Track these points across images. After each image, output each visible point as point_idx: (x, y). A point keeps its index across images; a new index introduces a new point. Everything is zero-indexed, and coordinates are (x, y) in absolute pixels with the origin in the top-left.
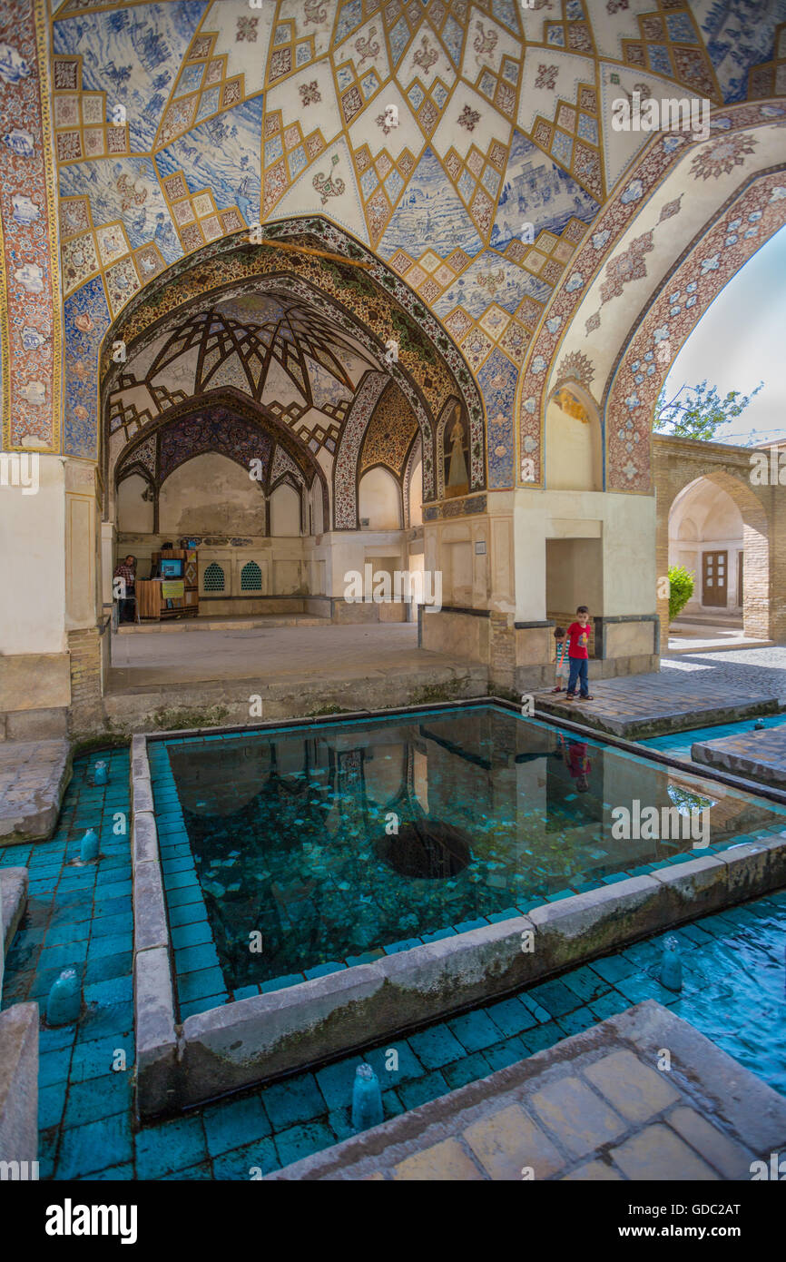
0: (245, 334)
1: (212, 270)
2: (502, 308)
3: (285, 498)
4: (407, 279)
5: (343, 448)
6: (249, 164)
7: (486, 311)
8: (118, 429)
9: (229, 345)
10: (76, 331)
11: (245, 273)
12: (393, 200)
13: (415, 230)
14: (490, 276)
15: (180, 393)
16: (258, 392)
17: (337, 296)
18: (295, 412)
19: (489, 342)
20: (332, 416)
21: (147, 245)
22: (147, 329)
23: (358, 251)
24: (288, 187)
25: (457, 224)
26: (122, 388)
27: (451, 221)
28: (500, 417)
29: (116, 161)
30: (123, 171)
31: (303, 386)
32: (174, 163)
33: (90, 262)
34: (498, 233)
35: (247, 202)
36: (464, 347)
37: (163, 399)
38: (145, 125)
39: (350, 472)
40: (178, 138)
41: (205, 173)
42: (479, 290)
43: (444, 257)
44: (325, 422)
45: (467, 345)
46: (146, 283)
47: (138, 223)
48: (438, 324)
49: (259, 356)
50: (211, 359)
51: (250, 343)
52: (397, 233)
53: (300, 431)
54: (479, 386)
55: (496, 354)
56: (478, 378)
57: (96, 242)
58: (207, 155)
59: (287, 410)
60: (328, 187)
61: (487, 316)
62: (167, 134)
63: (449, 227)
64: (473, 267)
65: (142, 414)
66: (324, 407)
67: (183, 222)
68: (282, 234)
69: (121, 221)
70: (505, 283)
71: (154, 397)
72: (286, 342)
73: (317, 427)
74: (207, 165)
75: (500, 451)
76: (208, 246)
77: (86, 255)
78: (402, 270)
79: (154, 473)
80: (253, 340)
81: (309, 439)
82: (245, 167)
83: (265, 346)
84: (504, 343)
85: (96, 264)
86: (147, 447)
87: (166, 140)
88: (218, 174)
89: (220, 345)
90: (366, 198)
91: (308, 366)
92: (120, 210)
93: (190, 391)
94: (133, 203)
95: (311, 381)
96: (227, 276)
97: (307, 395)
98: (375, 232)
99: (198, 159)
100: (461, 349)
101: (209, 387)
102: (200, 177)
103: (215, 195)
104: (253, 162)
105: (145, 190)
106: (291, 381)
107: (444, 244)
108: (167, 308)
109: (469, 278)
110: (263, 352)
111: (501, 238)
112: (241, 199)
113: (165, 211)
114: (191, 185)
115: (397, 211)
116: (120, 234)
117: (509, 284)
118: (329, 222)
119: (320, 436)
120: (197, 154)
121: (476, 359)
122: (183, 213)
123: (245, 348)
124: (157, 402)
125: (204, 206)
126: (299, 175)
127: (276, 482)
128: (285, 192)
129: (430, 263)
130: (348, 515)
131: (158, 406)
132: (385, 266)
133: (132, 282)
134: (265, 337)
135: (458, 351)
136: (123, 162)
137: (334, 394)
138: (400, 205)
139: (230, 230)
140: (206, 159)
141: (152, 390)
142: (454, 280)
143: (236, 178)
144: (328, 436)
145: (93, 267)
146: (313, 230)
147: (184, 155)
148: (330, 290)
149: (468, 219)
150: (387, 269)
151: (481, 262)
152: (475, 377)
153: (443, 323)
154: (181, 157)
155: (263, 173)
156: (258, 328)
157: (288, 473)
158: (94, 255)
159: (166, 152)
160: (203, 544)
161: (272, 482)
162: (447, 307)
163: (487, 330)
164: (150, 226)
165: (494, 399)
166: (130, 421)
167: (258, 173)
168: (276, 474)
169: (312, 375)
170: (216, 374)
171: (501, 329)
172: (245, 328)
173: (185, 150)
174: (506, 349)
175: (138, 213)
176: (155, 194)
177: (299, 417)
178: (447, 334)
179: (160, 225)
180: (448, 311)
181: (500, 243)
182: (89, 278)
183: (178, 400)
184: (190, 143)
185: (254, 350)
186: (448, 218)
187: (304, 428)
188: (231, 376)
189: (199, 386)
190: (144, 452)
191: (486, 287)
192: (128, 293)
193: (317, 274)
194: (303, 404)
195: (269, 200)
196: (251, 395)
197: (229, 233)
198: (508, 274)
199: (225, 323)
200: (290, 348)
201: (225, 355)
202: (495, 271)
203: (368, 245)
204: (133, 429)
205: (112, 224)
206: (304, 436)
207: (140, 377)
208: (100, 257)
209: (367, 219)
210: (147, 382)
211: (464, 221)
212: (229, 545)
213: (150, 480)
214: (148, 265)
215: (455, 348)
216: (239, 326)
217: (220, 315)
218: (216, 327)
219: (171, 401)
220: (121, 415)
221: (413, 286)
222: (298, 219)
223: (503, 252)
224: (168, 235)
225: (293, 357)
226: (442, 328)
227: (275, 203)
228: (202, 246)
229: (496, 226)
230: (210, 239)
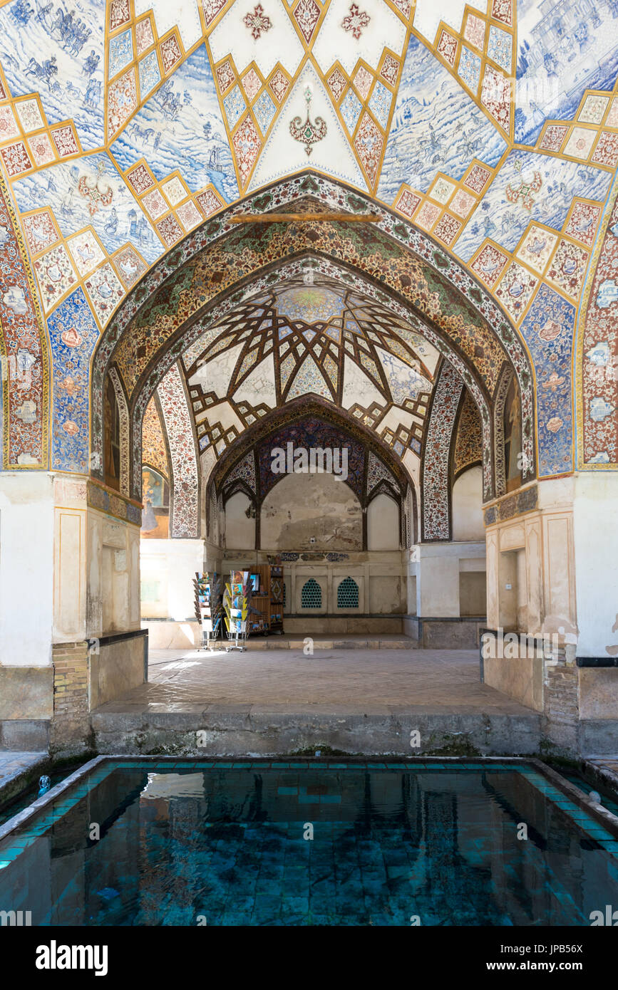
0: (314, 334)
1: (224, 266)
2: (544, 225)
3: (383, 509)
4: (418, 222)
5: (429, 448)
6: (213, 131)
7: (524, 236)
8: (207, 447)
9: (301, 349)
10: (64, 347)
11: (261, 262)
12: (383, 123)
13: (418, 153)
14: (524, 186)
15: (263, 406)
16: (338, 395)
17: (364, 266)
18: (377, 413)
19: (533, 278)
20: (413, 412)
21: (123, 247)
22: (170, 339)
23: (359, 201)
24: (261, 146)
25: (470, 125)
26: (206, 407)
27: (460, 126)
28: (554, 378)
29: (71, 163)
30: (82, 173)
31: (380, 382)
32: (133, 152)
33: (67, 275)
34: (524, 119)
35: (221, 176)
36: (500, 293)
37: (247, 414)
38: (91, 119)
39: (441, 475)
40: (128, 122)
41: (168, 154)
42: (511, 209)
43: (459, 179)
44: (408, 420)
45: (504, 289)
46: (130, 288)
47: (110, 226)
48: (465, 271)
49: (332, 355)
50: (288, 365)
51: (321, 343)
52: (397, 164)
53: (384, 434)
54: (525, 343)
55: (544, 292)
56: (522, 330)
57: (69, 252)
58: (166, 133)
59: (368, 412)
60: (308, 132)
61: (525, 243)
62: (115, 121)
63: (459, 135)
64: (498, 180)
65: (229, 431)
66: (405, 404)
67: (158, 214)
68: (275, 206)
69: (90, 228)
70: (544, 189)
71: (238, 413)
72: (355, 336)
73: (401, 427)
74: (169, 145)
75: (554, 424)
76: (192, 235)
77: (62, 268)
78: (410, 211)
79: (254, 490)
80: (323, 339)
81: (394, 442)
82: (210, 136)
83: (336, 344)
84: (553, 274)
85: (74, 276)
86: (246, 464)
87: (116, 128)
88: (184, 152)
89: (293, 350)
90: (351, 131)
91: (382, 359)
92: (88, 215)
93: (272, 403)
94: (100, 205)
95: (387, 376)
96: (242, 269)
97: (386, 393)
98: (372, 174)
99: (157, 141)
100: (496, 296)
101: (290, 397)
102: (165, 161)
103: (185, 177)
104: (217, 127)
105: (109, 189)
106: (369, 380)
107: (456, 161)
108: (186, 314)
109: (496, 196)
110: (335, 351)
111: (528, 126)
112: (215, 174)
113: (136, 207)
114: (157, 172)
115: (391, 136)
116: (93, 240)
117: (550, 189)
118: (320, 176)
119: (404, 436)
120: (155, 135)
121: (517, 306)
122: (155, 205)
123: (318, 349)
124: (242, 417)
125: (174, 193)
126: (271, 127)
127: (372, 493)
128: (259, 152)
129: (444, 192)
130: (440, 524)
131: (244, 422)
132: (390, 212)
133: (116, 290)
134: (334, 334)
135: (493, 300)
136: (78, 163)
137: (413, 386)
138: (394, 126)
139: (210, 212)
140: (166, 138)
141: (235, 406)
142: (476, 206)
143: (203, 150)
144: (412, 437)
145: (71, 280)
146: (310, 191)
147: (140, 139)
148: (354, 261)
149: (481, 115)
150: (395, 216)
151: (507, 169)
152: (518, 330)
153: (470, 269)
154: (138, 142)
155: (229, 138)
156: (325, 325)
157: (384, 481)
158: (70, 267)
159: (121, 141)
160: (300, 560)
161: (368, 492)
162: (471, 245)
163: (528, 262)
164: (124, 226)
165: (545, 355)
166: (218, 439)
167: (225, 138)
168: (372, 483)
169: (387, 369)
170: (295, 382)
171: (546, 256)
172: (313, 328)
173: (141, 134)
174: (557, 282)
175: (108, 215)
176: (121, 190)
177: (381, 418)
178: (476, 281)
179: (133, 224)
180: (474, 249)
181: (529, 134)
182: (69, 291)
183: (262, 413)
184: (145, 125)
185: (326, 351)
186: (455, 123)
187: (387, 430)
188: (311, 382)
189: (281, 397)
190: (244, 469)
191: (520, 203)
192: (113, 301)
193: (338, 246)
194: (383, 402)
195: (244, 167)
196: (332, 400)
197: (209, 216)
198: (547, 174)
199: (292, 325)
200: (360, 341)
201: (300, 361)
202: (527, 176)
203: (366, 190)
204: (222, 446)
205: (82, 231)
206: (389, 439)
207: (222, 394)
208: (76, 268)
209: (358, 158)
210: (229, 398)
211: (476, 120)
212: (325, 560)
213: (252, 497)
214: (129, 269)
215: (489, 297)
216: (306, 327)
217: (284, 318)
218: (285, 332)
219: (256, 416)
220: (209, 433)
221: (426, 229)
222: (285, 181)
223: (534, 145)
224: (145, 233)
225: (364, 351)
226: (470, 274)
227: (252, 170)
228: (183, 237)
229: (519, 111)
230: (190, 227)
